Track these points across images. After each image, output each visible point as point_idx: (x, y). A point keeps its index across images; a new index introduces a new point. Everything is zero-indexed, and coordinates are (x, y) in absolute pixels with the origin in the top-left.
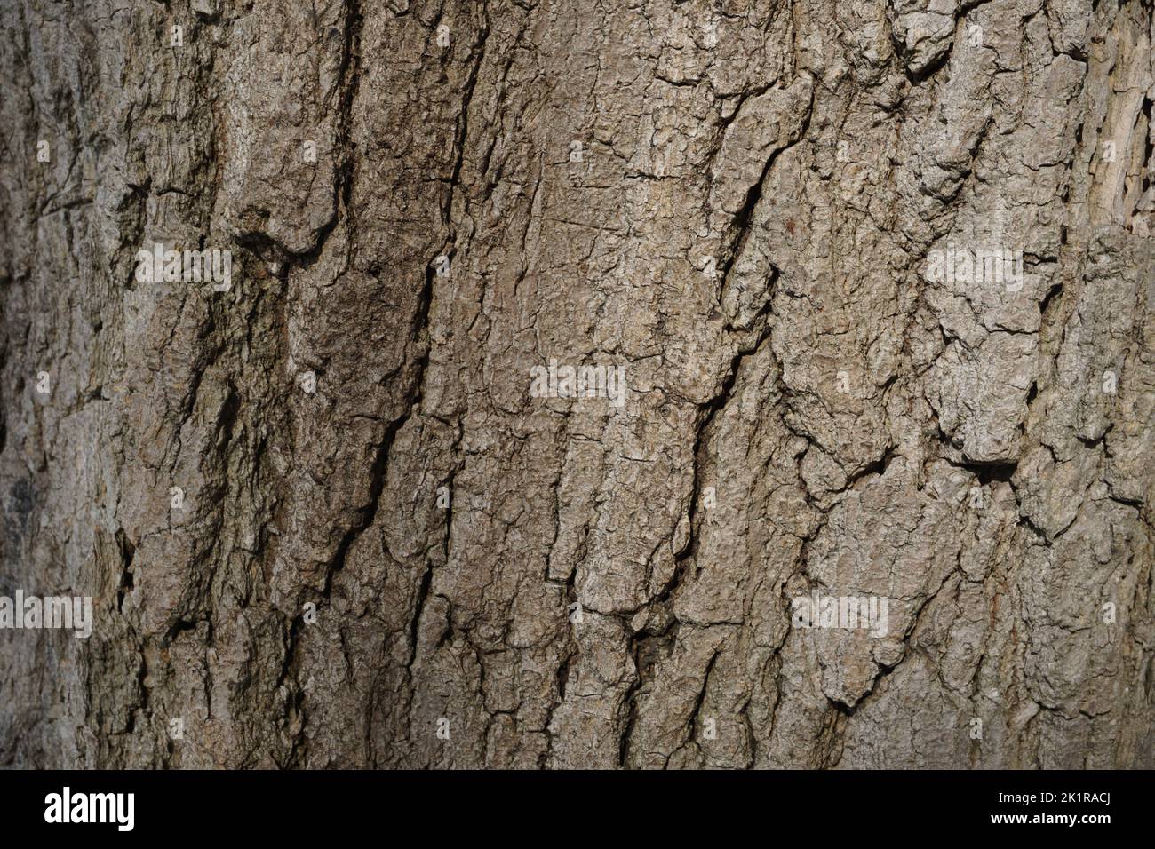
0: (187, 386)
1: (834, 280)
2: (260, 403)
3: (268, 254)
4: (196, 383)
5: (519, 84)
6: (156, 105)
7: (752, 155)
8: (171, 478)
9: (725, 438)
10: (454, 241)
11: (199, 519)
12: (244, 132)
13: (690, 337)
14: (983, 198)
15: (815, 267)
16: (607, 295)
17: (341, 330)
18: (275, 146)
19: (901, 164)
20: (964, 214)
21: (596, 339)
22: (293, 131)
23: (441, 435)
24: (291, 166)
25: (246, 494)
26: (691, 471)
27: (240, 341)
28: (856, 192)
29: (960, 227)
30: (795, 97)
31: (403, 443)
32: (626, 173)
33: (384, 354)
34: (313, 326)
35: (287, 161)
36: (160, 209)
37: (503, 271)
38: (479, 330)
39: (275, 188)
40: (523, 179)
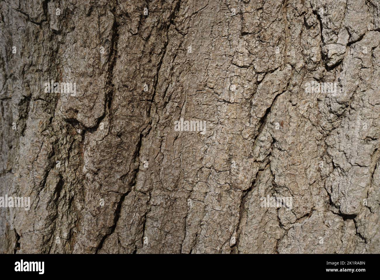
0: (42, 177)
1: (297, 145)
2: (72, 183)
3: (77, 126)
4: (46, 176)
5: (179, 64)
6: (34, 65)
7: (269, 96)
8: (35, 211)
9: (252, 203)
10: (151, 124)
11: (46, 228)
12: (69, 78)
13: (241, 164)
14: (353, 115)
15: (290, 140)
16: (208, 146)
17: (105, 158)
18: (82, 85)
19: (321, 101)
20: (345, 121)
21: (203, 163)
22: (89, 79)
23: (143, 198)
24: (88, 93)
25: (65, 217)
26: (238, 215)
27: (65, 159)
28: (305, 111)
29: (343, 126)
30: (286, 74)
31: (128, 201)
32: (218, 100)
33: (122, 168)
34: (94, 156)
35: (86, 91)
36: (35, 106)
37: (169, 136)
38: (159, 159)
39: (81, 101)
40: (179, 101)
